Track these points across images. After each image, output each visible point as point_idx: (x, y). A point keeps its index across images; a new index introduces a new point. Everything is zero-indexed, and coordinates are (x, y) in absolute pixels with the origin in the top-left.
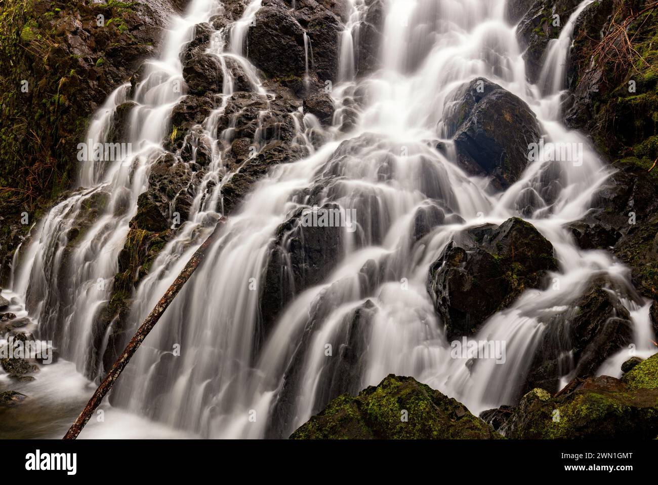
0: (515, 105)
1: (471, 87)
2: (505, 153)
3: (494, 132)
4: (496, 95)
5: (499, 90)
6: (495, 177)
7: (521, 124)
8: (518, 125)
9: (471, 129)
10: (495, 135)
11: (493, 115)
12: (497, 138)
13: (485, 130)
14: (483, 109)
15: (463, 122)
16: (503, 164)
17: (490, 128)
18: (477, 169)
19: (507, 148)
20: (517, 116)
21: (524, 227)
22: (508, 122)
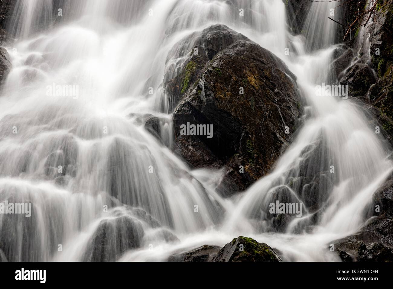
0: (264, 64)
1: (203, 37)
2: (247, 133)
3: (230, 102)
4: (237, 49)
5: (243, 42)
6: (232, 170)
7: (273, 90)
8: (269, 91)
9: (197, 97)
10: (231, 106)
11: (230, 77)
12: (236, 111)
13: (216, 99)
14: (214, 68)
15: (188, 87)
16: (244, 149)
17: (225, 95)
18: (207, 158)
19: (250, 126)
20: (267, 78)
21: (253, 253)
22: (253, 87)
